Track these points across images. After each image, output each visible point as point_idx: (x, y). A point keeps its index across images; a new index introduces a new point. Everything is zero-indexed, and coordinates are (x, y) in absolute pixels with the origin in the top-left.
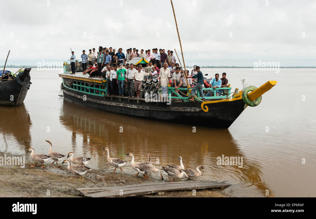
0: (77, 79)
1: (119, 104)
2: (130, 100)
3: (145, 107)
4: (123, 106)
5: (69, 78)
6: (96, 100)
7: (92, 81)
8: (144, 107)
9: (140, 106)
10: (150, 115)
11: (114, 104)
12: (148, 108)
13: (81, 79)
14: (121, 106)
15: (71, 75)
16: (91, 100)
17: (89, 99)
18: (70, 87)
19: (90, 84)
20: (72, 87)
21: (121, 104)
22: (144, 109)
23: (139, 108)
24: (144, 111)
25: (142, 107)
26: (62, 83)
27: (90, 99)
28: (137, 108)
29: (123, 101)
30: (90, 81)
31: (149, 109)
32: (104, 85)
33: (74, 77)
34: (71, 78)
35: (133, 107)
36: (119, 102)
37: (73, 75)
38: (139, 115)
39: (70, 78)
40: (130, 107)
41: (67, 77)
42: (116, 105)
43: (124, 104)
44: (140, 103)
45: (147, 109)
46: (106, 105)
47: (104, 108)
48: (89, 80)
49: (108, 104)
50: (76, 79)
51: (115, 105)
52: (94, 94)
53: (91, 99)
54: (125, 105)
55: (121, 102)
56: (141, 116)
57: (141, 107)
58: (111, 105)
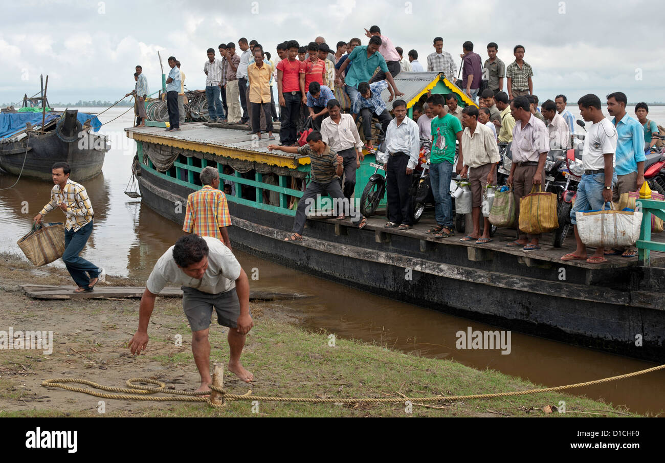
0: (192, 148)
1: (370, 253)
2: (428, 243)
3: (504, 278)
4: (390, 262)
5: (161, 142)
6: (265, 227)
7: (251, 159)
8: (499, 279)
9: (480, 272)
10: (525, 312)
11: (346, 250)
12: (520, 284)
13: (205, 150)
14: (382, 260)
15: (169, 135)
16: (247, 226)
17: (237, 222)
18: (164, 173)
19: (240, 169)
20: (172, 172)
21: (383, 254)
22: (501, 285)
23: (470, 280)
24: (498, 294)
25: (492, 278)
26: (136, 158)
27: (242, 222)
28: (464, 278)
29: (387, 244)
30: (243, 158)
31: (525, 289)
32: (299, 176)
33: (178, 141)
34: (170, 144)
35: (442, 270)
36: (371, 243)
37: (176, 135)
38: (467, 308)
39: (165, 143)
40: (427, 271)
41: (156, 141)
42: (357, 257)
43: (393, 255)
44: (480, 259)
45: (516, 287)
46: (308, 250)
47: (300, 260)
48: (237, 153)
49: (322, 248)
50: (186, 147)
51: (351, 255)
52: (256, 205)
53: (247, 223)
54: (400, 260)
55: (381, 247)
56: (476, 313)
57: (482, 277)
58: (333, 252)
